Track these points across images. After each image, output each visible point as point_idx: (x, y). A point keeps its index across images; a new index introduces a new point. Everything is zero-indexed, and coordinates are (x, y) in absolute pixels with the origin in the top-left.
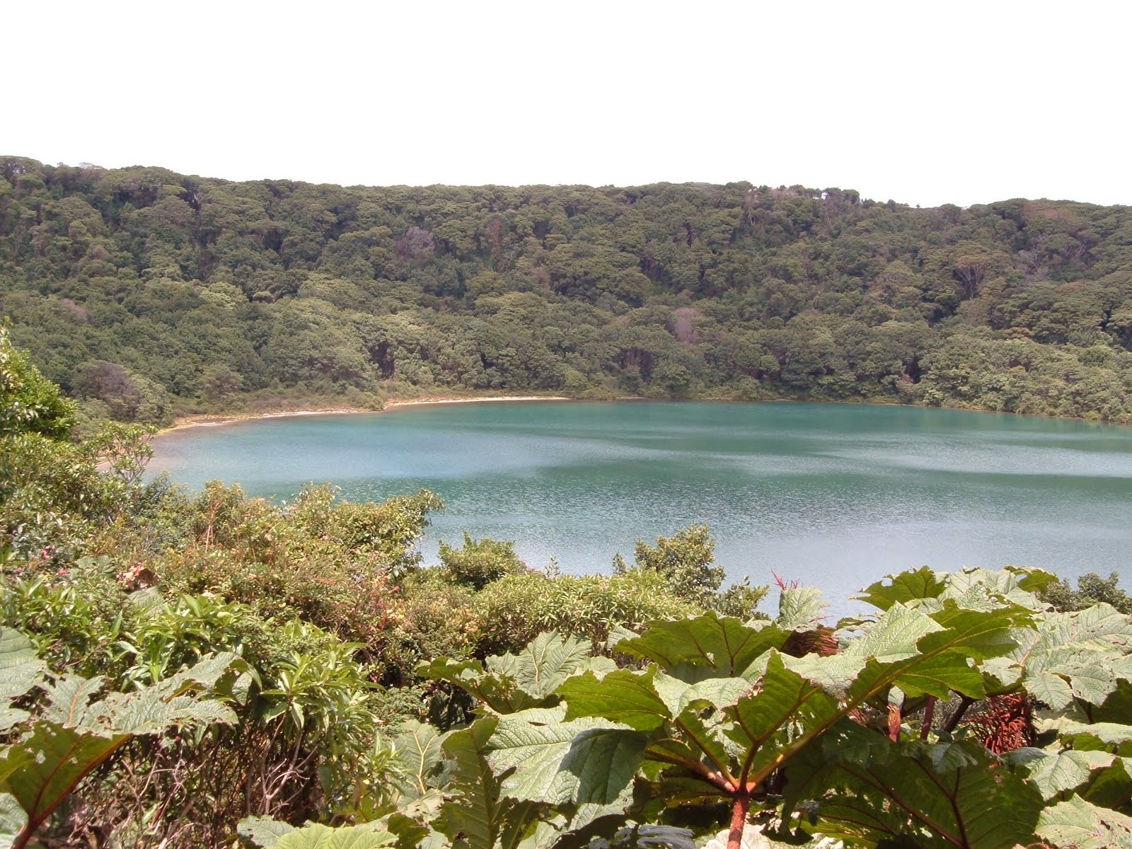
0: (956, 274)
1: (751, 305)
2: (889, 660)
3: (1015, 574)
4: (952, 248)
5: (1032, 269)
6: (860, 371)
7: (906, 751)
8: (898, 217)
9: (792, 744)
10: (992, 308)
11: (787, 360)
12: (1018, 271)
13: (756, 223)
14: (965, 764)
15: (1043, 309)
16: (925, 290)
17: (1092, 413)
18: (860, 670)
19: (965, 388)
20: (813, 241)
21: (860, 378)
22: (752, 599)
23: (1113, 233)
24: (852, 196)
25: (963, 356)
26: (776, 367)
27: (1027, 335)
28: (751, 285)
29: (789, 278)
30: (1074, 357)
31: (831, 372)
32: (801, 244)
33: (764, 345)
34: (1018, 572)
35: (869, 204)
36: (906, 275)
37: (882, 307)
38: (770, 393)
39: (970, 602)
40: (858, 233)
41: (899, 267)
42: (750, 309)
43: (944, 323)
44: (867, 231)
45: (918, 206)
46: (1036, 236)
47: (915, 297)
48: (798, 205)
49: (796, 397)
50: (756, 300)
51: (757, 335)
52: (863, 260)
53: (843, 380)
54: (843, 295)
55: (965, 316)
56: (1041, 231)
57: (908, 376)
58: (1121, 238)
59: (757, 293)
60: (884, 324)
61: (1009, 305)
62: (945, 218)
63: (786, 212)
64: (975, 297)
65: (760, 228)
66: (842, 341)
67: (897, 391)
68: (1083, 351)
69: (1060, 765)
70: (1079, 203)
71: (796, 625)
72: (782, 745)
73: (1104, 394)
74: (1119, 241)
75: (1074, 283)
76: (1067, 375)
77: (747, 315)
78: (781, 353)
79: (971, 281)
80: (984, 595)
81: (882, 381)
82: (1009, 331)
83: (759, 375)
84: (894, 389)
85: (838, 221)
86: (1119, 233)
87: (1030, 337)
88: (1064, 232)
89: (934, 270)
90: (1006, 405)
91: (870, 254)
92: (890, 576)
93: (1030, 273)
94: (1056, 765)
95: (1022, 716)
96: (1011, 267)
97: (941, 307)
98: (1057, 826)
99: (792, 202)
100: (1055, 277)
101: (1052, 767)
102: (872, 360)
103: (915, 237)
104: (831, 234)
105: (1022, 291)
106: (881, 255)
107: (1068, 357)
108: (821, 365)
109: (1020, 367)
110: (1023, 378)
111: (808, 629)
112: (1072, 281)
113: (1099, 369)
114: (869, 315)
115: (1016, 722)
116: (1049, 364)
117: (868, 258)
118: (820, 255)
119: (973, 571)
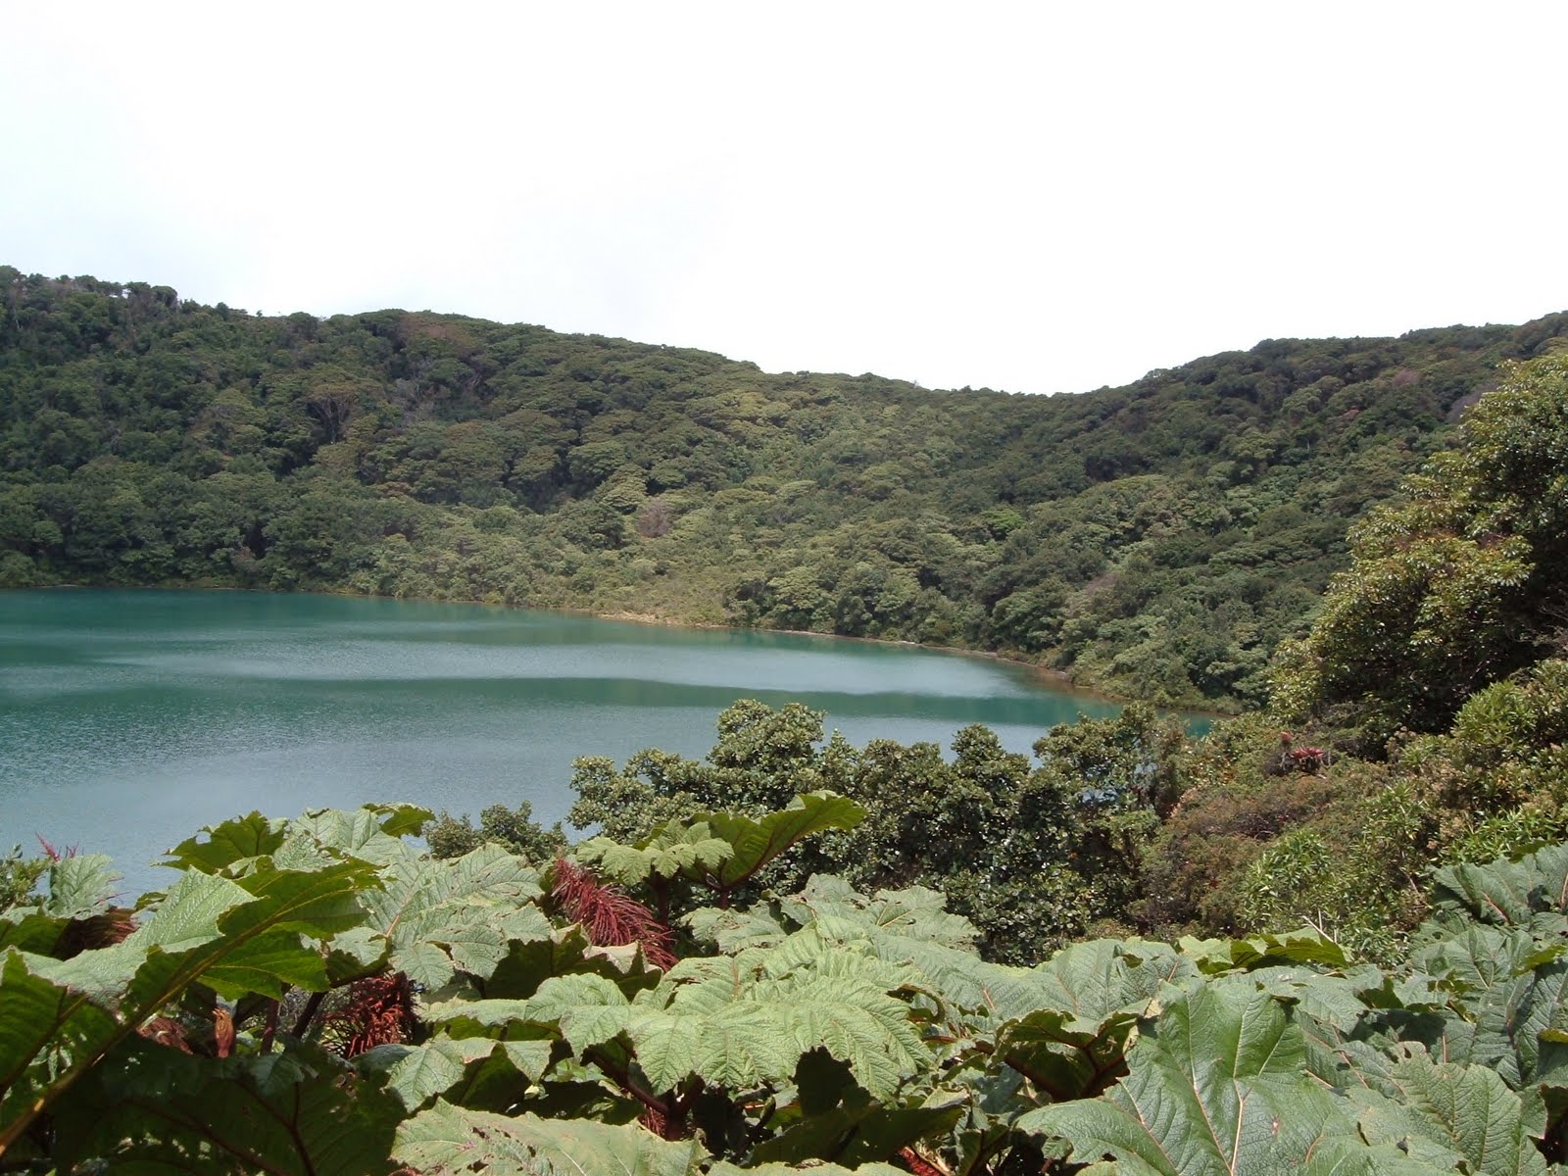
0: (312, 409)
1: (18, 447)
2: (181, 947)
3: (378, 814)
4: (305, 373)
5: (413, 405)
6: (181, 543)
7: (221, 1070)
8: (232, 328)
9: (56, 1081)
10: (361, 455)
11: (74, 528)
12: (393, 406)
13: (26, 329)
14: (301, 1077)
15: (427, 456)
16: (270, 430)
17: (492, 594)
18: (138, 967)
19: (325, 565)
20: (111, 358)
21: (181, 553)
22: (28, 878)
23: (515, 360)
24: (167, 295)
25: (322, 520)
26: (57, 538)
27: (407, 492)
28: (19, 420)
29: (75, 410)
30: (469, 521)
31: (138, 544)
32: (93, 361)
33: (39, 506)
34: (381, 811)
35: (191, 307)
36: (242, 408)
37: (210, 453)
38: (50, 577)
39: (294, 859)
40: (175, 348)
41: (233, 398)
42: (17, 454)
43: (296, 475)
44: (188, 345)
45: (259, 313)
46: (418, 361)
47: (255, 439)
48: (87, 305)
49: (87, 581)
50: (25, 440)
51: (28, 491)
52: (183, 385)
53: (156, 556)
54: (154, 435)
55: (325, 466)
56: (424, 354)
57: (248, 549)
58: (525, 367)
59: (27, 431)
60: (213, 476)
61: (383, 452)
62: (296, 331)
63: (69, 315)
64: (337, 440)
65: (32, 336)
66: (153, 500)
67: (233, 570)
68: (479, 513)
69: (427, 1062)
70: (472, 319)
71: (76, 910)
72: (40, 1086)
73: (509, 569)
74: (523, 370)
75: (466, 424)
76: (460, 546)
77: (12, 462)
78: (65, 518)
79: (333, 418)
80: (313, 849)
81: (212, 556)
82: (384, 487)
83: (32, 550)
84: (229, 567)
85: (147, 330)
86: (522, 360)
87: (411, 495)
88: (453, 356)
89: (280, 403)
90: (381, 587)
91: (192, 378)
92: (207, 829)
93: (410, 409)
94: (422, 1063)
95: (399, 1002)
96: (385, 401)
97: (291, 454)
98: (418, 1144)
99: (79, 300)
100: (441, 414)
101: (417, 1066)
102: (197, 527)
103: (255, 356)
104: (136, 348)
105: (400, 434)
106: (209, 380)
107: (460, 522)
108: (123, 535)
109: (399, 535)
110: (404, 550)
111: (92, 915)
112: (464, 421)
113: (500, 537)
114: (192, 463)
115: (391, 1012)
116: (436, 531)
117: (189, 383)
118: (119, 377)
119: (321, 813)
